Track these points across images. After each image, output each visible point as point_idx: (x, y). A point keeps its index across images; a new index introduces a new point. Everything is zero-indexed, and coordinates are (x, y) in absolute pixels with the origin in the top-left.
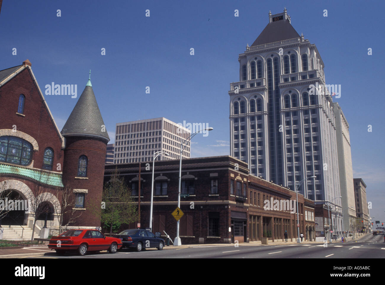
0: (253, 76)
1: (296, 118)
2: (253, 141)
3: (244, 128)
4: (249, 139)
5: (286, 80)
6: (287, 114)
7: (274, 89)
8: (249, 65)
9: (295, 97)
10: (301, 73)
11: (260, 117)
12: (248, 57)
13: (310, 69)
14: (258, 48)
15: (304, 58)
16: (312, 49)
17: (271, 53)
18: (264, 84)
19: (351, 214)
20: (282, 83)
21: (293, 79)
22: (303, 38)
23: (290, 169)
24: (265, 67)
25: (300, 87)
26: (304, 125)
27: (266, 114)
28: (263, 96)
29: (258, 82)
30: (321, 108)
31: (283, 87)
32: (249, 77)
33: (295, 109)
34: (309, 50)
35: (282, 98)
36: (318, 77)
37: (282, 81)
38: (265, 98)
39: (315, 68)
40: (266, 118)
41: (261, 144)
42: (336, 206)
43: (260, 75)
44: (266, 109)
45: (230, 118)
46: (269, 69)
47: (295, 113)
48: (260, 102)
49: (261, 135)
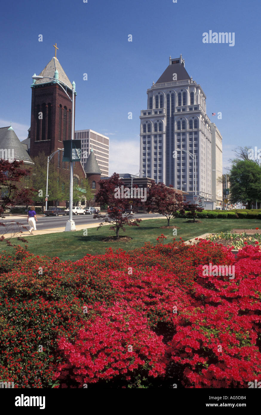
0: (157, 107)
1: (184, 137)
2: (155, 152)
3: (149, 142)
4: (153, 150)
5: (179, 110)
6: (179, 134)
7: (171, 116)
8: (154, 98)
9: (184, 123)
10: (189, 106)
11: (161, 136)
12: (153, 92)
13: (195, 103)
14: (160, 86)
15: (192, 95)
16: (198, 88)
17: (170, 90)
18: (164, 113)
19: (217, 199)
20: (176, 113)
21: (184, 110)
22: (192, 80)
23: (179, 171)
24: (165, 100)
25: (188, 116)
26: (189, 142)
27: (165, 133)
28: (163, 121)
29: (160, 110)
30: (200, 131)
31: (176, 115)
32: (154, 107)
33: (184, 131)
34: (195, 89)
35: (175, 123)
36: (200, 109)
37: (176, 111)
38: (165, 122)
39: (199, 103)
40: (164, 136)
41: (161, 153)
42: (207, 194)
43: (162, 106)
44: (164, 130)
45: (140, 135)
46: (168, 101)
47: (184, 134)
48: (161, 125)
49: (161, 148)
